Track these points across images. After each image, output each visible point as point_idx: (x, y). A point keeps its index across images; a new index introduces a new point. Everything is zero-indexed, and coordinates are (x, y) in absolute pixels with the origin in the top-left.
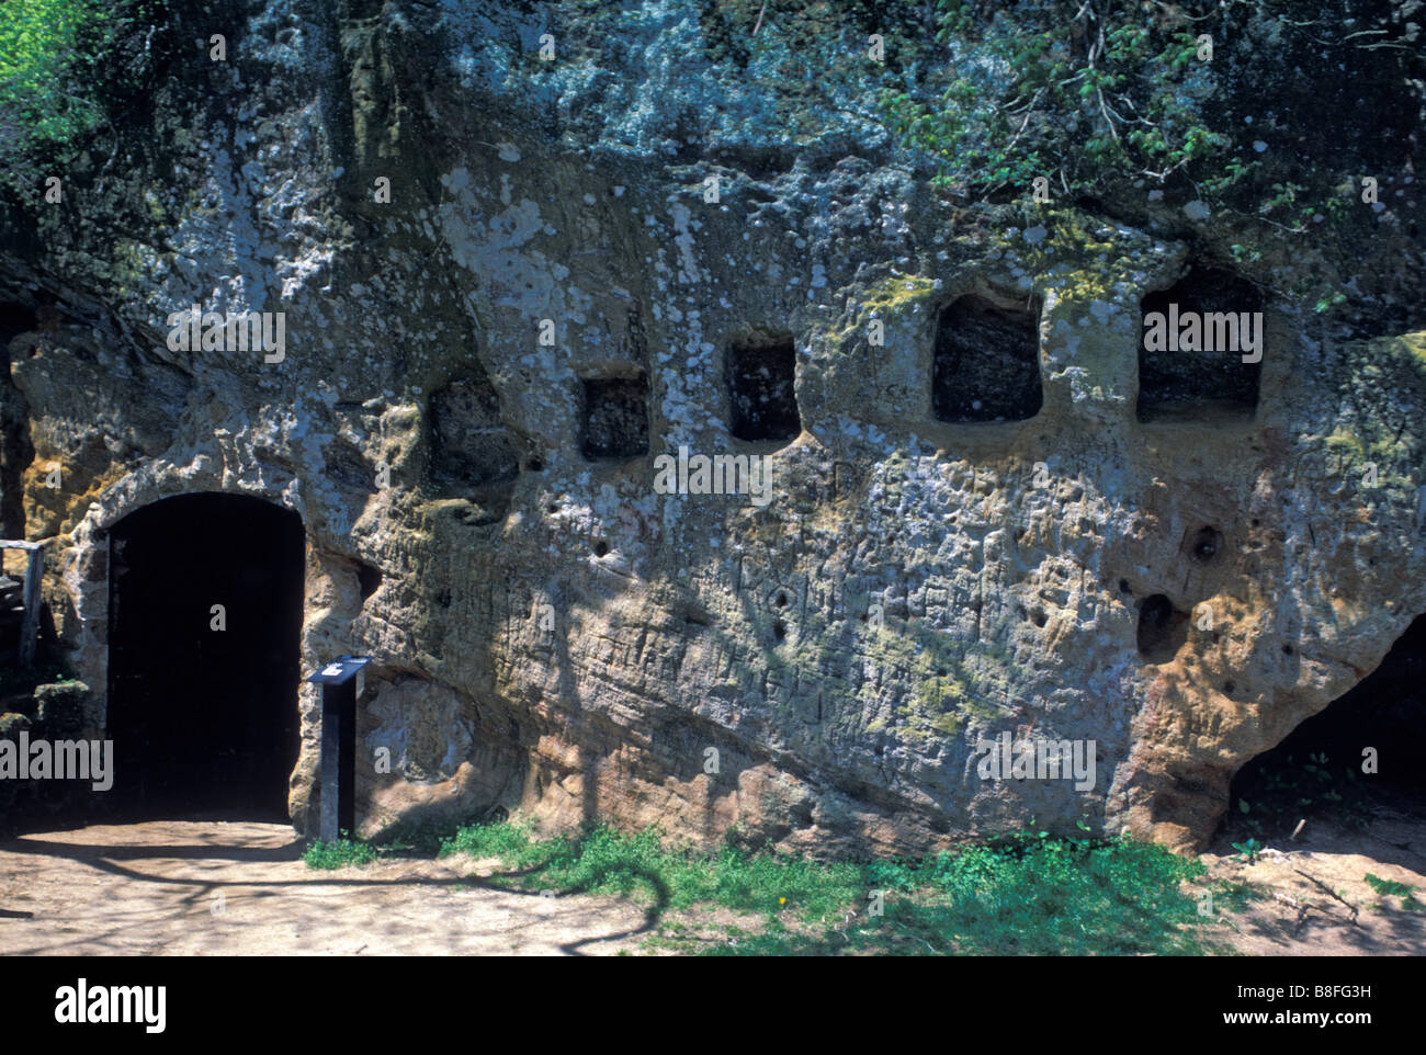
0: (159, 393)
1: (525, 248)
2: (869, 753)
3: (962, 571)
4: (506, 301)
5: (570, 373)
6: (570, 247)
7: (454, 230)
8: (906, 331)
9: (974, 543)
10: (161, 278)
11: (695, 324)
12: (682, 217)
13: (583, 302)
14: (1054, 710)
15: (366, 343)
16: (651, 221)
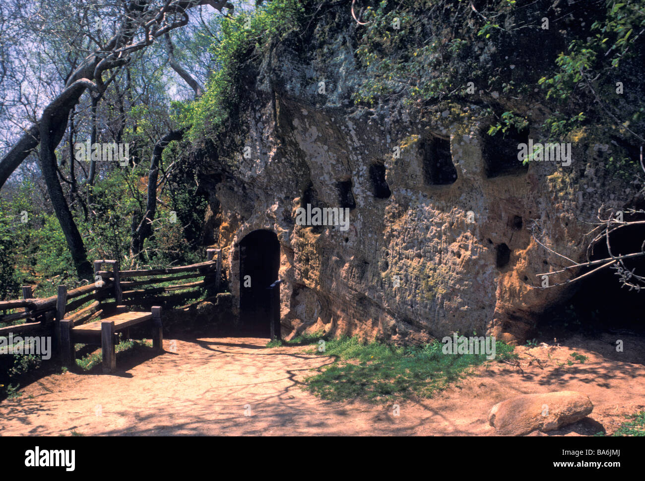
0: (251, 198)
1: (315, 141)
2: (409, 307)
3: (436, 240)
4: (313, 160)
5: (334, 181)
6: (326, 139)
7: (299, 139)
8: (413, 155)
9: (439, 229)
10: (242, 162)
11: (360, 160)
12: (350, 124)
13: (334, 156)
14: (463, 290)
15: (290, 177)
16: (343, 128)
